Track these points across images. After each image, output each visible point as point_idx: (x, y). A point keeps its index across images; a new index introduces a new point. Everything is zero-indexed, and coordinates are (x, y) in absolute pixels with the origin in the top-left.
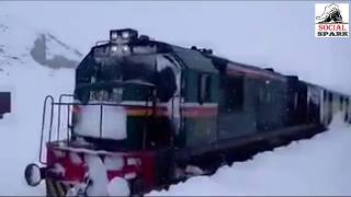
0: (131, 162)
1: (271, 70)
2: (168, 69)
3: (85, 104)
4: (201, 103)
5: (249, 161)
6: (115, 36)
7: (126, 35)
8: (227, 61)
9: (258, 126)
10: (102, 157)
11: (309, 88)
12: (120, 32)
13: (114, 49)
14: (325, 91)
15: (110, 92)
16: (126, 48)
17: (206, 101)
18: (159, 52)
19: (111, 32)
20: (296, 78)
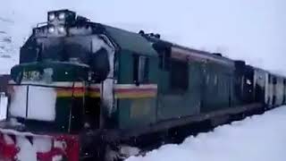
0: (58, 144)
1: (219, 55)
2: (103, 50)
3: (19, 84)
4: (138, 84)
5: (211, 133)
6: (52, 17)
7: (62, 16)
8: (171, 45)
9: (202, 106)
10: (30, 139)
11: (255, 72)
12: (57, 13)
13: (52, 30)
14: (270, 75)
15: (42, 72)
16: (62, 29)
17: (143, 83)
18: (94, 33)
19: (49, 13)
20: (244, 63)
